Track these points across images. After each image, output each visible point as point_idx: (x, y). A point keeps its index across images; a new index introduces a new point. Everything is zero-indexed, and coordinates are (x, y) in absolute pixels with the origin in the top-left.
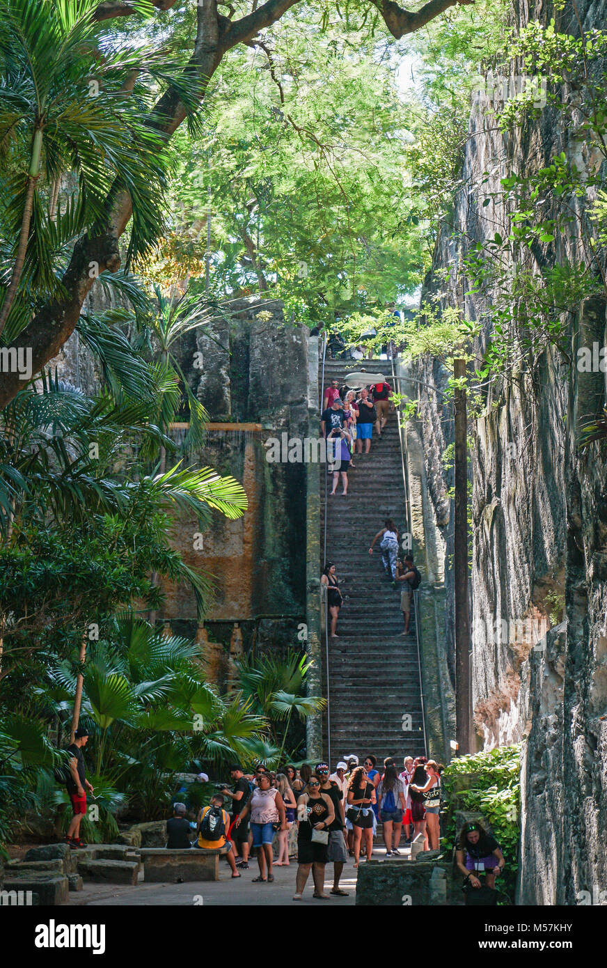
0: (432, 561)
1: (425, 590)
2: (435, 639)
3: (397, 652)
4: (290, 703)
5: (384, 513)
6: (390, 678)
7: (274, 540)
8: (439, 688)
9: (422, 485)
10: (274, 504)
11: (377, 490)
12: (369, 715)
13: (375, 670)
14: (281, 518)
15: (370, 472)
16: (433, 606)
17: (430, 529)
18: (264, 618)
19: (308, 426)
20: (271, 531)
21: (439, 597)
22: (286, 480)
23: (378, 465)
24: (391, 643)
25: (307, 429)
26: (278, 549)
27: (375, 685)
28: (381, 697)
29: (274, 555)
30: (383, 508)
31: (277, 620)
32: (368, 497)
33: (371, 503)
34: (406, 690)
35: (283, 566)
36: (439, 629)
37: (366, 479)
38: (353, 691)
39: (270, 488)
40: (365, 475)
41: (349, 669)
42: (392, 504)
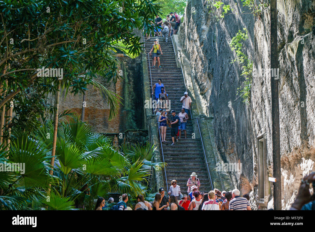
0: (200, 108)
1: (202, 118)
2: (210, 138)
3: (191, 145)
4: (150, 165)
5: (175, 90)
6: (189, 156)
7: (128, 102)
8: (215, 159)
9: (192, 79)
10: (129, 87)
11: (172, 82)
12: (182, 172)
13: (182, 153)
14: (131, 93)
15: (167, 75)
16: (207, 125)
17: (197, 95)
18: (130, 131)
19: (142, 56)
20: (128, 99)
21: (208, 121)
22: (133, 77)
23: (170, 72)
24: (187, 141)
25: (142, 57)
26: (130, 106)
27: (183, 159)
28: (186, 164)
29: (129, 109)
30: (174, 89)
31: (135, 132)
32: (168, 84)
33: (169, 87)
34: (197, 161)
35: (132, 113)
36: (210, 134)
37: (166, 78)
38: (173, 162)
39: (127, 80)
40: (166, 76)
41: (170, 152)
42: (178, 87)
